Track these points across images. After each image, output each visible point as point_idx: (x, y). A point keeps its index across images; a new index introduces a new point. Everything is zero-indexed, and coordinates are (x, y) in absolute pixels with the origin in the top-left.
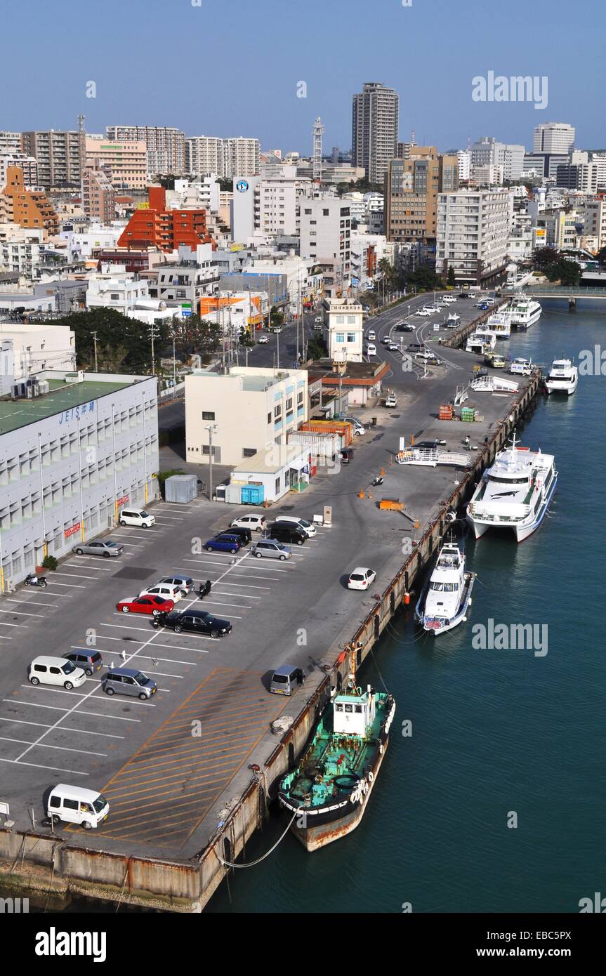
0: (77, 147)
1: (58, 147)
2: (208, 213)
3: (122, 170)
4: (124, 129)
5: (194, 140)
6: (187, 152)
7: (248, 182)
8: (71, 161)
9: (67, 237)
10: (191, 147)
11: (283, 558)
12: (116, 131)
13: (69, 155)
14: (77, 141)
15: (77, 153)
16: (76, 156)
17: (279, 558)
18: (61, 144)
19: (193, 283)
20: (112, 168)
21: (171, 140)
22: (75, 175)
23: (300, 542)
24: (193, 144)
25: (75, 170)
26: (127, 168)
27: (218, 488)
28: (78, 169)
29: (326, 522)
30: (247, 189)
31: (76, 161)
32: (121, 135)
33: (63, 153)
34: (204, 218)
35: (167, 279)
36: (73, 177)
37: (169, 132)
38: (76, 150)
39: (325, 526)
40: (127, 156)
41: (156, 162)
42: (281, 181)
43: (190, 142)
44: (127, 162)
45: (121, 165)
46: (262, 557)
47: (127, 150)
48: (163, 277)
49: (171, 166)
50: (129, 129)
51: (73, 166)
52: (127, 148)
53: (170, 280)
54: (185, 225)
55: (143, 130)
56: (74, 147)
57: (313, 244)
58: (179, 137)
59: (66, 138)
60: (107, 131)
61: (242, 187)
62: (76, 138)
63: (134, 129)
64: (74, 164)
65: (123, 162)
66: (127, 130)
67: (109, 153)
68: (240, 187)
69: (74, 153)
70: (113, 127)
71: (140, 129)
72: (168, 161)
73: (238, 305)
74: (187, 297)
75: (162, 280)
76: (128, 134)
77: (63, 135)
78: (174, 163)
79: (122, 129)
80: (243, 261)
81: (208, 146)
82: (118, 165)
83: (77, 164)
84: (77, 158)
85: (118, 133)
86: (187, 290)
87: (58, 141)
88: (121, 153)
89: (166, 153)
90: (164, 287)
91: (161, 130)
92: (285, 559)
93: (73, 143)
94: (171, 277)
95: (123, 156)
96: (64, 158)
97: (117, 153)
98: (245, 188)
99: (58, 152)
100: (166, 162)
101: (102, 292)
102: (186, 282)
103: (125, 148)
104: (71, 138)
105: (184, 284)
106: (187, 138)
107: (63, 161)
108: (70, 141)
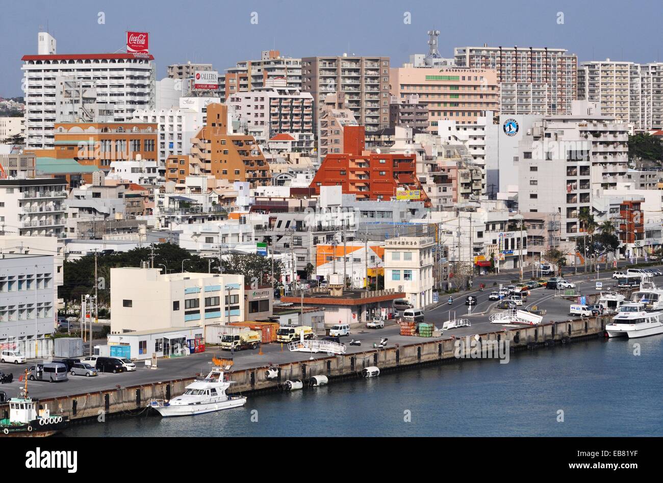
0: (377, 78)
1: (349, 78)
2: (419, 158)
3: (457, 112)
4: (481, 50)
5: (593, 66)
6: (582, 84)
7: (518, 122)
8: (367, 97)
9: (241, 188)
10: (587, 77)
11: (88, 375)
12: (468, 54)
13: (364, 90)
14: (376, 70)
15: (377, 86)
16: (375, 90)
17: (86, 376)
18: (354, 74)
19: (310, 229)
20: (430, 107)
21: (555, 66)
22: (373, 117)
23: (115, 371)
24: (591, 72)
25: (373, 110)
26: (466, 107)
27: (95, 347)
28: (377, 109)
29: (153, 365)
30: (517, 131)
31: (375, 98)
32: (476, 60)
33: (356, 86)
34: (415, 165)
35: (284, 224)
36: (370, 121)
37: (551, 55)
38: (376, 82)
39: (152, 368)
40: (466, 90)
41: (530, 100)
42: (564, 121)
43: (586, 69)
44: (466, 99)
45: (456, 104)
46: (75, 375)
47: (466, 82)
48: (280, 222)
49: (554, 106)
50: (488, 51)
51: (369, 105)
52: (466, 78)
53: (287, 226)
54: (384, 173)
55: (511, 51)
56: (373, 78)
57: (534, 196)
58: (569, 62)
59: (361, 66)
60: (456, 53)
61: (510, 129)
62: (376, 65)
63: (496, 51)
64: (372, 102)
65: (460, 99)
66: (484, 53)
67: (439, 86)
68: (507, 128)
69: (373, 86)
70: (464, 48)
71: (506, 51)
72: (549, 97)
73: (357, 254)
74: (304, 245)
75: (279, 226)
76: (487, 58)
77: (357, 61)
78: (559, 100)
79: (476, 50)
80: (416, 213)
81: (615, 74)
82: (451, 103)
83: (377, 101)
84: (377, 94)
85: (471, 57)
86: (303, 238)
87: (350, 70)
88: (457, 87)
89: (546, 86)
90: (280, 234)
91: (539, 52)
92: (90, 376)
93: (373, 72)
94: (289, 222)
95: (461, 90)
96: (357, 94)
97: (451, 86)
98: (514, 129)
99: (349, 86)
100: (546, 100)
101: (195, 234)
102: (304, 228)
103: (464, 78)
104: (369, 65)
105: (302, 231)
106: (582, 63)
107: (356, 98)
108: (367, 70)
